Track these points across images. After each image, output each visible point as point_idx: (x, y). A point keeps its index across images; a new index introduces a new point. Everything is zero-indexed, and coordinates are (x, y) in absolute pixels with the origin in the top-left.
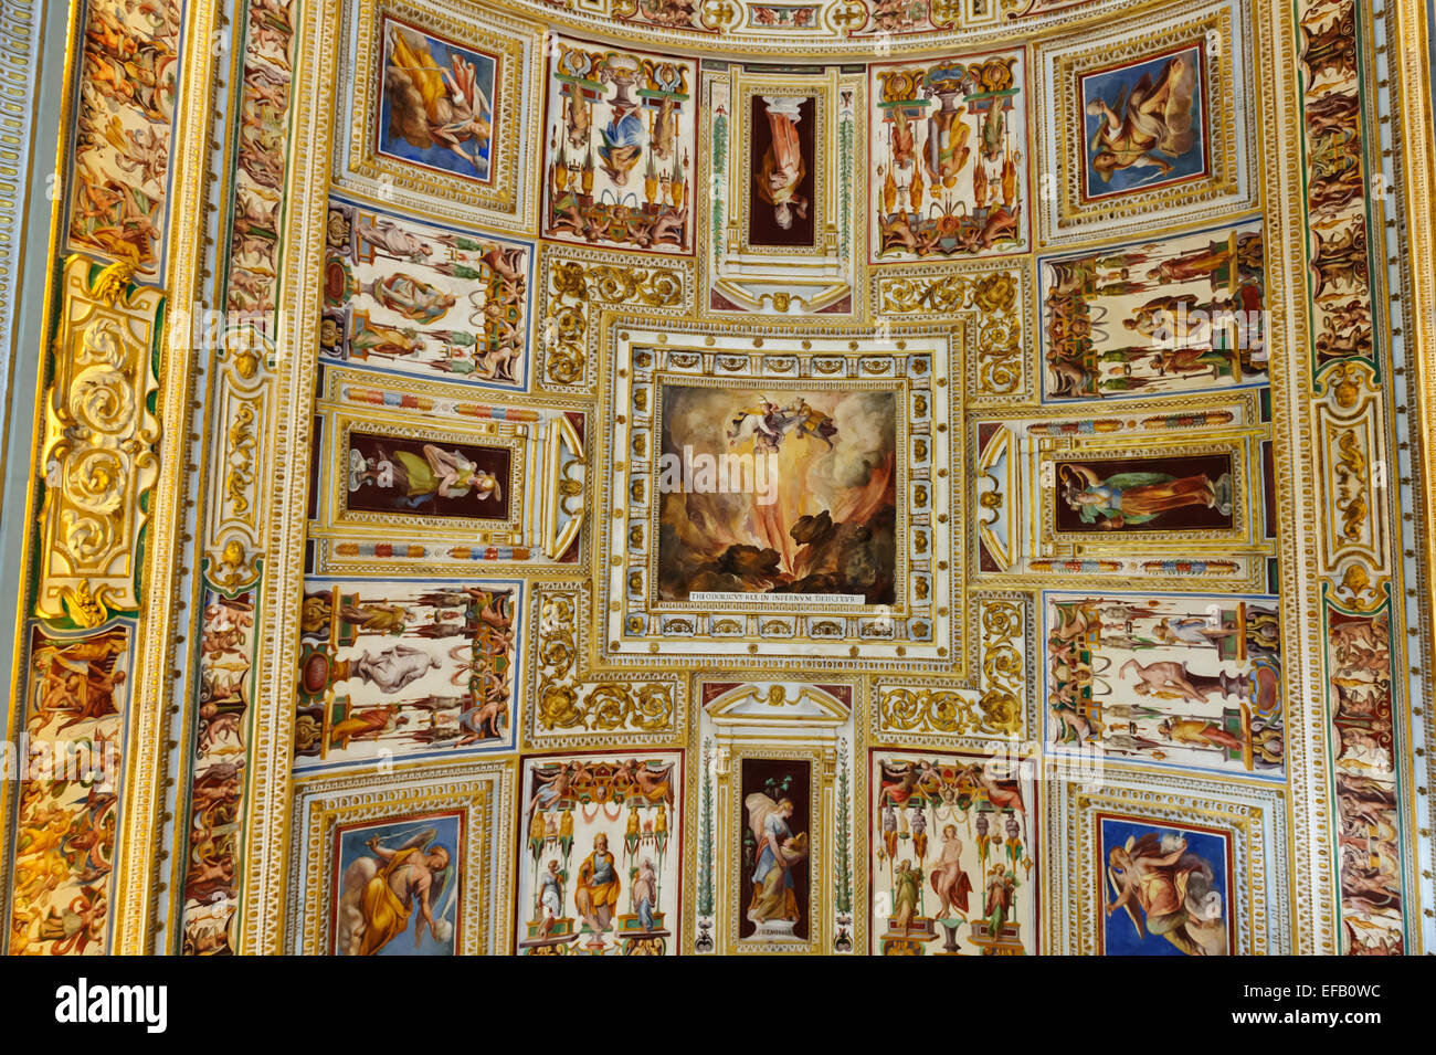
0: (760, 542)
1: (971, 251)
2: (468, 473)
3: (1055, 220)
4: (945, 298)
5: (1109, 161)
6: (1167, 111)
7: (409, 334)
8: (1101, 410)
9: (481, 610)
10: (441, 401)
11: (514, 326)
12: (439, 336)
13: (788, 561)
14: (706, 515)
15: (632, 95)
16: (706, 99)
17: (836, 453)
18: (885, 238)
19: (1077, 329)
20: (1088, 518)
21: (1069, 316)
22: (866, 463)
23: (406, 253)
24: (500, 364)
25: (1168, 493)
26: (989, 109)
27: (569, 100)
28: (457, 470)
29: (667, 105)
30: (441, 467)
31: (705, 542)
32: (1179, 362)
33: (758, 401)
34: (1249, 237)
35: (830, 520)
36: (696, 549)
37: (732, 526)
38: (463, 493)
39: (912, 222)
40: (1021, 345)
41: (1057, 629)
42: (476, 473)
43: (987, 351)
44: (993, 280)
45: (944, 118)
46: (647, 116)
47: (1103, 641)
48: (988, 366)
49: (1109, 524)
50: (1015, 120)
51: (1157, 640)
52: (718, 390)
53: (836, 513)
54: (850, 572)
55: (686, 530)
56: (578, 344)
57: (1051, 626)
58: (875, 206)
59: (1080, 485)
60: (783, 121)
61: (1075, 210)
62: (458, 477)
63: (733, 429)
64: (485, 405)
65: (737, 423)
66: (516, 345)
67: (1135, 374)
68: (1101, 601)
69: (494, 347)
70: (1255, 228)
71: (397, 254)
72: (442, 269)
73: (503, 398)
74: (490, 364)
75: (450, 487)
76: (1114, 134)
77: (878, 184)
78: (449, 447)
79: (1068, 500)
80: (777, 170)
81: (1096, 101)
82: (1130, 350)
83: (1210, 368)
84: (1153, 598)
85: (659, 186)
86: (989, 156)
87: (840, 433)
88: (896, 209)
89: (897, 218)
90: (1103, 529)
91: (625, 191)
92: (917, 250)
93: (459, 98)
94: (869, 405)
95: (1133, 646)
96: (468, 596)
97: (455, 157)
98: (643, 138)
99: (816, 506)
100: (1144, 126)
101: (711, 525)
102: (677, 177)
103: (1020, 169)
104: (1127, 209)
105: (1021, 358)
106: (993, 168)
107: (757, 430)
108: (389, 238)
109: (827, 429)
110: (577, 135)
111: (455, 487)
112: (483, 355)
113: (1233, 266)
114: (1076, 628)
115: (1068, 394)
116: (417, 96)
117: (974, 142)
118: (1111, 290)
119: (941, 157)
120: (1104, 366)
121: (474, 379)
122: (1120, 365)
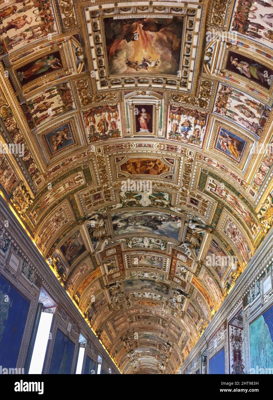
0: (149, 33)
1: (94, 108)
2: (239, 66)
3: (75, 118)
4: (99, 98)
5: (65, 131)
6: (55, 142)
7: (248, 104)
8: (54, 83)
9: (243, 27)
10: (243, 86)
11: (220, 97)
12: (241, 101)
13: (139, 27)
14: (166, 41)
15: (183, 135)
16: (164, 133)
17: (126, 58)
18: (117, 107)
19: (65, 98)
20: (51, 57)
21: (67, 100)
22: (117, 56)
23: (245, 121)
24: (225, 89)
25: (34, 70)
26: (94, 134)
27: (199, 137)
28: (242, 68)
29: (174, 132)
30: (247, 71)
31: (167, 33)
32: (39, 99)
33: (150, 70)
34: (33, 128)
35: (126, 40)
36: (170, 31)
37: (158, 37)
38: (242, 62)
39: (109, 111)
40: (78, 92)
41: (53, 24)
42: (237, 66)
43: (86, 88)
44: (87, 103)
45: (104, 131)
46: (179, 131)
47: (39, 26)
48: (85, 85)
49: (45, 57)
50: (88, 132)
51: (25, 33)
52: (162, 73)
53: (125, 42)
54: (119, 26)
55: (173, 37)
56: (202, 89)
57: (55, 25)
58: (120, 114)
59: (55, 64)
60: (144, 128)
61: (71, 121)
62: (242, 67)
63: (157, 63)
64: (231, 82)
65: (156, 65)
66: (220, 93)
67: (49, 93)
68: (42, 37)
69: (226, 94)
70: (32, 130)
71: (247, 121)
72: (237, 115)
73: (226, 82)
74: (228, 91)
75: (246, 65)
76: (65, 135)
77: (119, 117)
78: (243, 75)
79: (58, 59)
80: (146, 119)
81: (70, 140)
82: (51, 98)
83: (32, 101)
84: (29, 43)
85: (177, 118)
86: (93, 126)
87: (125, 63)
88: (114, 114)
89: (114, 112)
90: (47, 56)
91: (186, 118)
92: (108, 106)
93: (225, 144)
94: (117, 70)
95: (31, 28)
96: (246, 33)
97: (228, 134)
98: (180, 128)
99: (131, 44)
100: (59, 139)
101: (165, 38)
102: (172, 119)
103: (85, 124)
104: (59, 124)
105: (77, 89)
106: (91, 124)
107: (150, 63)
108: (248, 125)
109: (129, 64)
110: (198, 130)
111: (244, 65)
112: (229, 93)
113: (34, 121)
114: (47, 27)
115: (63, 84)
116: (235, 147)
117: (97, 127)
118: (59, 108)
119: (104, 124)
120: (56, 92)
121: (233, 88)
122: (52, 94)
